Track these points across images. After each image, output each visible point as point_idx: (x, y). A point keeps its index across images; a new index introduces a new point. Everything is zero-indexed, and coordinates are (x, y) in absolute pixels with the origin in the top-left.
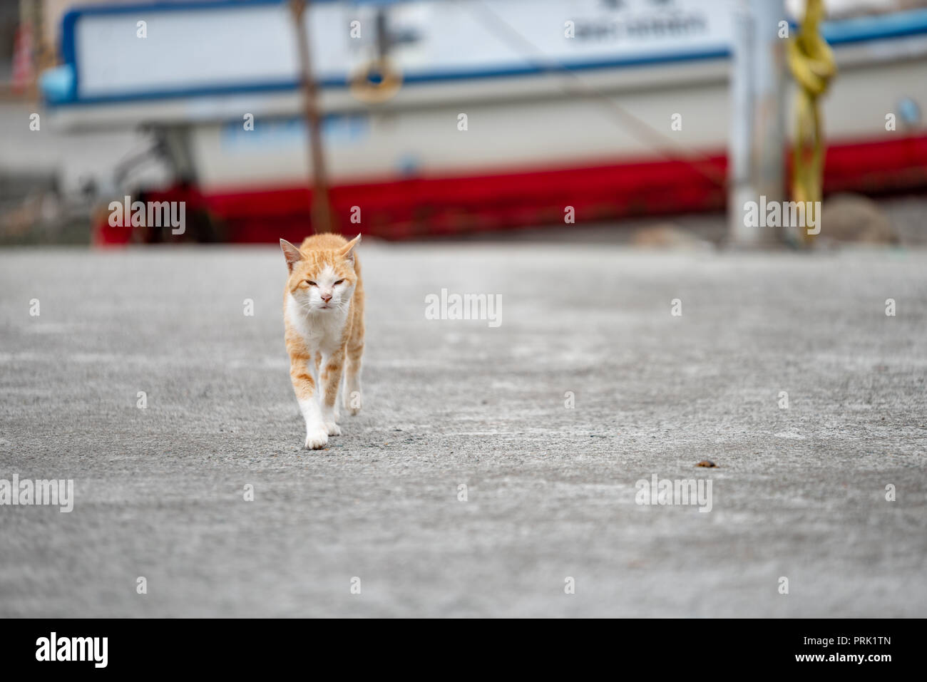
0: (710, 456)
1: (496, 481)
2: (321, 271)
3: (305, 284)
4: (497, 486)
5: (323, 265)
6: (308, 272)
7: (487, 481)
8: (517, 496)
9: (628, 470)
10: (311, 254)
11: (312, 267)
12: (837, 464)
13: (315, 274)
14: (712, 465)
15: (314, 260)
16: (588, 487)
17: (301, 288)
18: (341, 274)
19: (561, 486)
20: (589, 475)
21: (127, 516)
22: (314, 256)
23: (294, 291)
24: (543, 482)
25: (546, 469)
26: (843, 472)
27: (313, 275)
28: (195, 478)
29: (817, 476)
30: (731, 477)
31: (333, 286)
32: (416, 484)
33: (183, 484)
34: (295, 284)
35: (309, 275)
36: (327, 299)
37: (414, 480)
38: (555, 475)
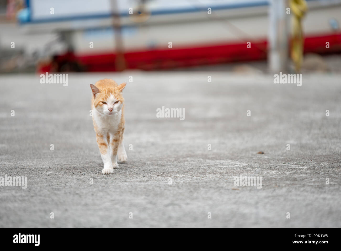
0: (262, 150)
1: (184, 159)
2: (109, 97)
3: (101, 103)
4: (185, 161)
5: (110, 94)
6: (102, 98)
7: (181, 159)
8: (192, 165)
9: (233, 155)
10: (104, 90)
11: (104, 95)
12: (308, 152)
13: (106, 98)
14: (263, 153)
15: (105, 92)
16: (218, 161)
17: (100, 105)
18: (117, 99)
19: (208, 161)
20: (218, 157)
21: (49, 173)
22: (105, 90)
23: (96, 107)
24: (202, 159)
25: (202, 155)
26: (310, 155)
27: (105, 99)
28: (75, 158)
29: (301, 157)
30: (270, 157)
31: (114, 104)
32: (155, 160)
33: (70, 161)
34: (97, 104)
35: (103, 99)
36: (111, 110)
37: (154, 159)
38: (206, 157)
